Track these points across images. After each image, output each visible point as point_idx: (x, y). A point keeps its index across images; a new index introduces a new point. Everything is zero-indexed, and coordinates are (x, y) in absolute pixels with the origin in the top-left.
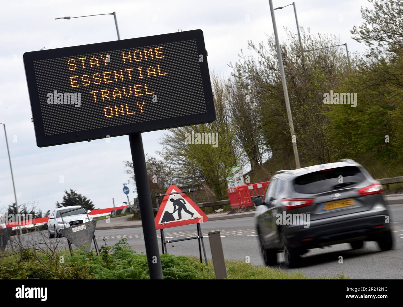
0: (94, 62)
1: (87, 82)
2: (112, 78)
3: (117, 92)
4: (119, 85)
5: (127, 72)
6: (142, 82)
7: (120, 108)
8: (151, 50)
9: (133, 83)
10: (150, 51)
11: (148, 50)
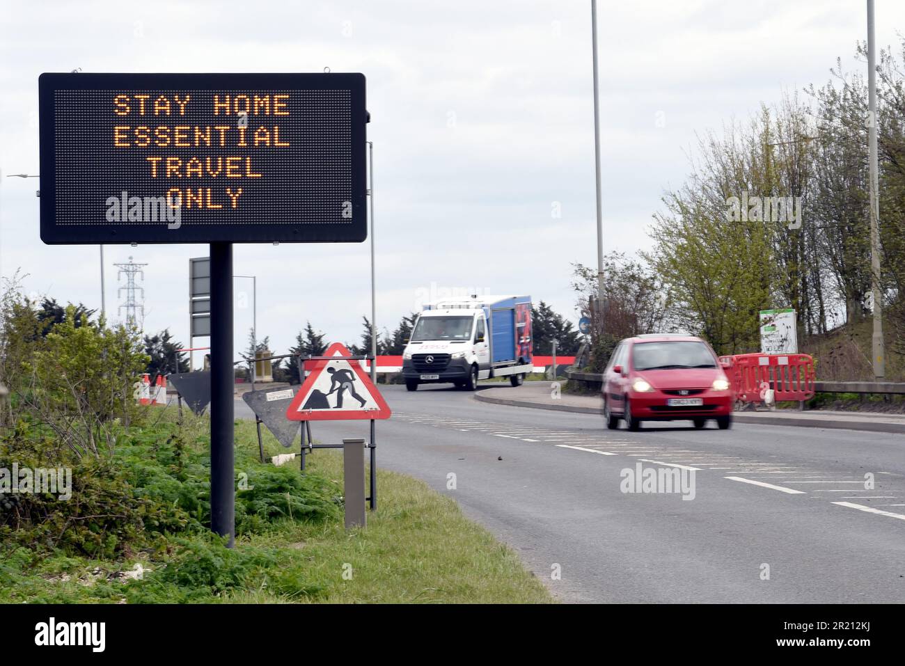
0: (162, 106)
1: (144, 140)
2: (191, 139)
3: (194, 166)
4: (202, 152)
5: (219, 131)
6: (243, 152)
7: (196, 194)
8: (267, 98)
9: (225, 153)
10: (264, 99)
11: (262, 97)
